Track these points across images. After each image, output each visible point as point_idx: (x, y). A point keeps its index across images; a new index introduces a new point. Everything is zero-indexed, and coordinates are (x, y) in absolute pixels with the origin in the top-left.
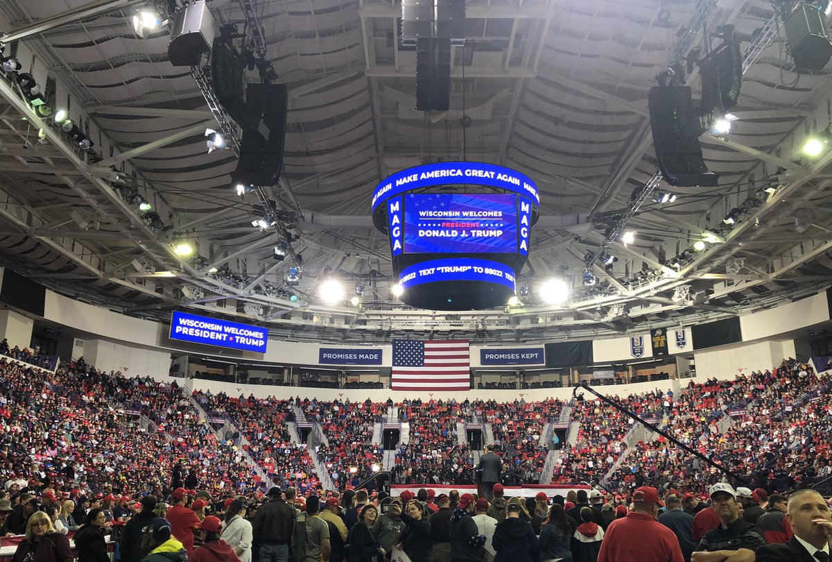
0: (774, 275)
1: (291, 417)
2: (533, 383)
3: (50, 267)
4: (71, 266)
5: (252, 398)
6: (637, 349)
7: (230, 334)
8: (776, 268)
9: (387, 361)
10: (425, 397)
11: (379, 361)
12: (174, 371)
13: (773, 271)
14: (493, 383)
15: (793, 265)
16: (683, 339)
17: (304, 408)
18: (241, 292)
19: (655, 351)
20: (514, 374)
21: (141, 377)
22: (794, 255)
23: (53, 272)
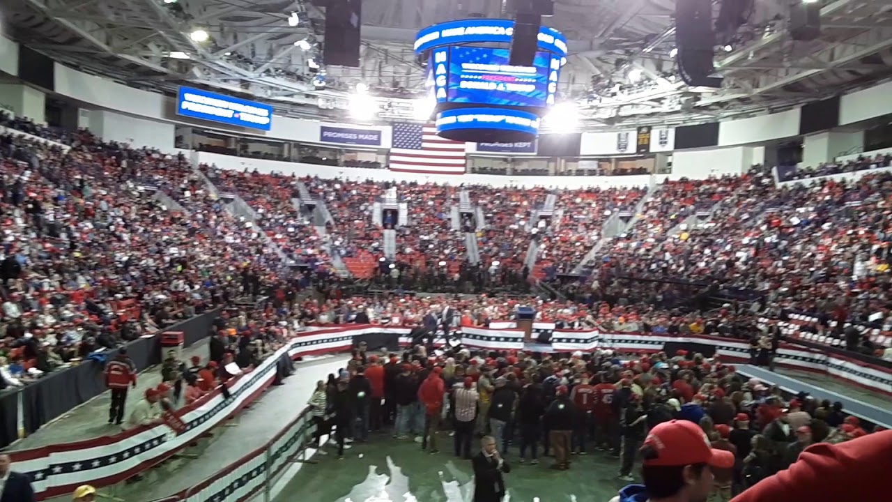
0: (758, 90)
1: (296, 194)
2: (523, 170)
3: (56, 39)
4: (76, 39)
5: (255, 172)
6: (622, 145)
7: (236, 112)
8: (761, 84)
9: (386, 143)
10: (421, 180)
11: (378, 142)
12: (179, 142)
13: (757, 87)
14: (485, 168)
15: (776, 84)
16: (666, 138)
17: (307, 185)
18: (251, 75)
19: (639, 147)
20: (505, 160)
21: (147, 148)
22: (780, 75)
23: (60, 44)
